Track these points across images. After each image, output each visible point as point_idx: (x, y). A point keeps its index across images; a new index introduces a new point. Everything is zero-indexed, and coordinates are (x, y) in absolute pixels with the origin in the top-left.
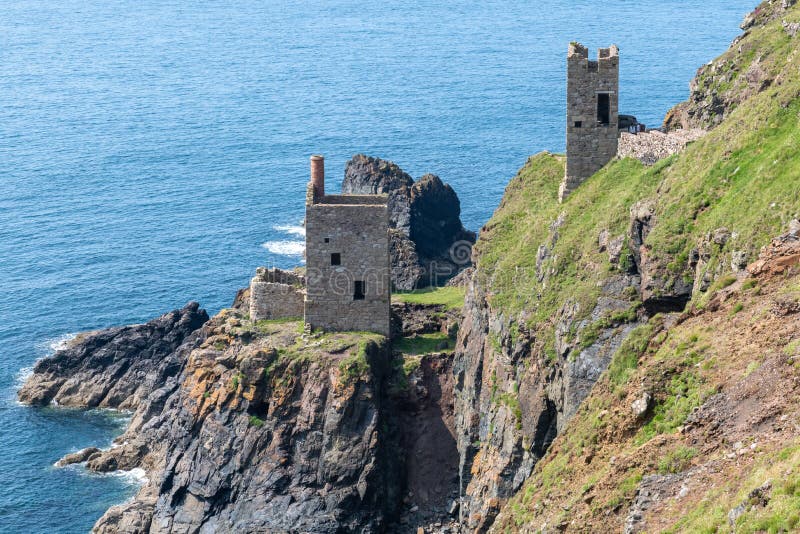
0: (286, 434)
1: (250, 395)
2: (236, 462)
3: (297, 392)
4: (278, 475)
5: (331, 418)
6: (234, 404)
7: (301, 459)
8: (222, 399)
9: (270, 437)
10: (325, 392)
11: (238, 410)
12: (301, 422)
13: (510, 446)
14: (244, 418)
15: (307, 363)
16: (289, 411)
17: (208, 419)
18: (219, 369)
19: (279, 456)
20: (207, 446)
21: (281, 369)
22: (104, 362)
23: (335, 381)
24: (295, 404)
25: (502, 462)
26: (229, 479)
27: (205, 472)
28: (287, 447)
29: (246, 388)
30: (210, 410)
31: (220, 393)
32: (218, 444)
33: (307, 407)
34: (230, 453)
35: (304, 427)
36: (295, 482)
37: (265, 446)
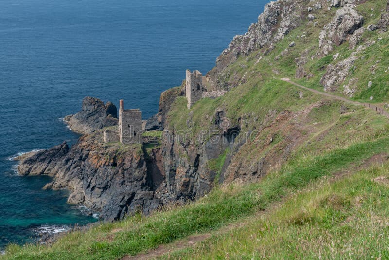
0: (122, 170)
1: (112, 161)
2: (109, 178)
3: (124, 159)
4: (122, 180)
5: (135, 165)
6: (107, 164)
7: (127, 176)
8: (103, 163)
9: (118, 171)
10: (132, 159)
11: (108, 165)
12: (126, 167)
13: (187, 166)
14: (110, 167)
15: (126, 152)
16: (122, 164)
17: (99, 168)
18: (100, 156)
19: (122, 176)
20: (100, 175)
21: (120, 154)
22: (43, 160)
23: (135, 156)
24: (124, 162)
25: (186, 170)
26: (108, 183)
27: (101, 182)
28: (123, 173)
29: (110, 159)
30: (100, 166)
31: (102, 161)
32: (103, 174)
33: (127, 163)
34: (107, 176)
35: (127, 168)
36: (126, 181)
37: (117, 173)
